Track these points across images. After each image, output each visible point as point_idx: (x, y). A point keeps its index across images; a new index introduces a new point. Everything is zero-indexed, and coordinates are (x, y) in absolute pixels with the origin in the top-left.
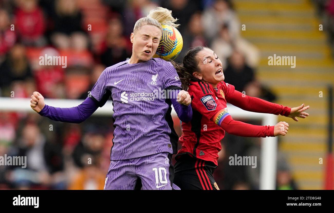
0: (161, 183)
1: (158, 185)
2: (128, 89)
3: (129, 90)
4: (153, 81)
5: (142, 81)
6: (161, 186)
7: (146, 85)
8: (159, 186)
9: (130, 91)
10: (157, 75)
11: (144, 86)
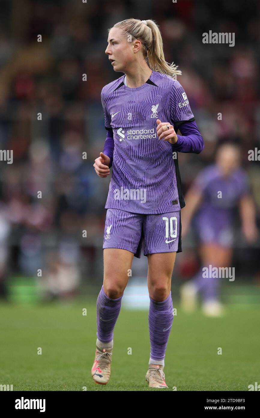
0: (171, 237)
1: (168, 239)
2: (124, 126)
3: (126, 126)
4: (154, 112)
5: (140, 115)
6: (171, 241)
7: (145, 119)
8: (168, 241)
9: (127, 128)
10: (157, 105)
11: (143, 121)
